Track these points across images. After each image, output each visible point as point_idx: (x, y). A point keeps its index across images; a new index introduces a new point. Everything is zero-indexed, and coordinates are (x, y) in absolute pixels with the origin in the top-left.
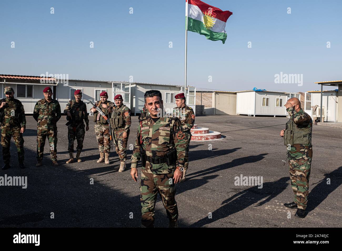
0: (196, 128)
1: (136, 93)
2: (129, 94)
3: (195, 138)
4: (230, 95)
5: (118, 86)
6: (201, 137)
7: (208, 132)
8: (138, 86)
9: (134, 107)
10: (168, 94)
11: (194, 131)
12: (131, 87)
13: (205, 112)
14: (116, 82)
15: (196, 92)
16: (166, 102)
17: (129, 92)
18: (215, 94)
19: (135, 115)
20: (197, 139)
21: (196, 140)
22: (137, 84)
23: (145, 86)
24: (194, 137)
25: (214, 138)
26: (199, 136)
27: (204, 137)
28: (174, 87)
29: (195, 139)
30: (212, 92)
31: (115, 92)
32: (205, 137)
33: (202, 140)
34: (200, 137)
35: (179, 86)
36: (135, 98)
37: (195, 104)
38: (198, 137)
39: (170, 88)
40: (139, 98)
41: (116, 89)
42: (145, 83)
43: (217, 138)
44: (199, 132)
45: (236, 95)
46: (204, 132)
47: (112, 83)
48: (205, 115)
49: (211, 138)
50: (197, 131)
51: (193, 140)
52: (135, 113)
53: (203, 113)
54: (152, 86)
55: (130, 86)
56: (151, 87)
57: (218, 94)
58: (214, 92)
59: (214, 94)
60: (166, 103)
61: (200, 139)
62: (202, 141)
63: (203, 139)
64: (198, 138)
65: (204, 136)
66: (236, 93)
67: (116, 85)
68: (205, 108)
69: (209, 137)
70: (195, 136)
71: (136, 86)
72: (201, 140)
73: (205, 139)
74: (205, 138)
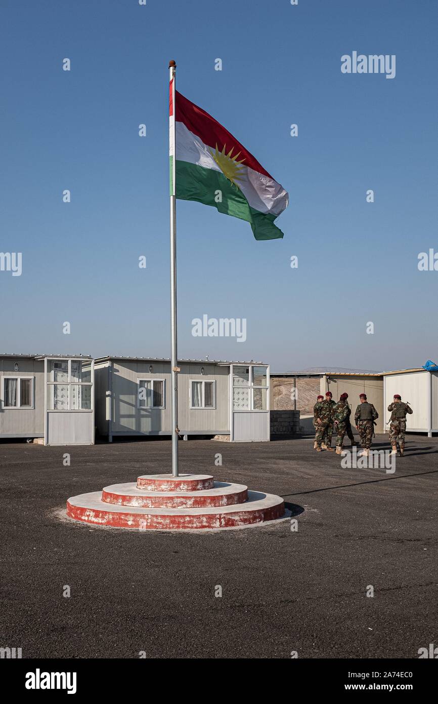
0: (204, 488)
1: (112, 383)
2: (90, 386)
3: (190, 522)
4: (367, 382)
5: (63, 367)
6: (211, 518)
7: (243, 498)
8: (116, 366)
9: (107, 419)
10: (199, 385)
11: (193, 499)
12: (95, 370)
13: (302, 427)
14: (57, 357)
15: (271, 376)
16: (193, 405)
17: (90, 382)
18: (327, 381)
19: (111, 439)
20: (195, 525)
21: (192, 527)
22: (114, 360)
23: (135, 365)
24: (188, 519)
25: (255, 518)
26: (203, 516)
27: (220, 519)
28: (213, 367)
29: (190, 525)
30: (318, 376)
31: (56, 383)
32: (224, 518)
33: (212, 527)
34: (205, 519)
35: (226, 362)
36: (108, 396)
37: (268, 409)
38: (198, 517)
39: (203, 368)
40: (122, 397)
41: (60, 374)
42: (134, 357)
43: (265, 519)
44: (209, 501)
45: (382, 382)
46: (225, 500)
47: (45, 359)
48: (300, 437)
49: (245, 521)
50: (202, 499)
51: (185, 527)
52: (111, 435)
53: (298, 430)
54: (153, 365)
55: (93, 368)
56: (151, 366)
57: (335, 382)
58: (324, 377)
59: (323, 381)
60: (193, 408)
61: (205, 524)
62: (211, 530)
63: (218, 524)
64: (202, 522)
65: (220, 515)
66: (381, 378)
67: (57, 365)
68: (302, 417)
69: (237, 518)
70: (189, 516)
71: (112, 365)
72: (209, 527)
73: (223, 523)
74: (222, 520)
